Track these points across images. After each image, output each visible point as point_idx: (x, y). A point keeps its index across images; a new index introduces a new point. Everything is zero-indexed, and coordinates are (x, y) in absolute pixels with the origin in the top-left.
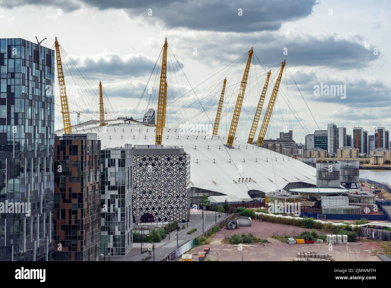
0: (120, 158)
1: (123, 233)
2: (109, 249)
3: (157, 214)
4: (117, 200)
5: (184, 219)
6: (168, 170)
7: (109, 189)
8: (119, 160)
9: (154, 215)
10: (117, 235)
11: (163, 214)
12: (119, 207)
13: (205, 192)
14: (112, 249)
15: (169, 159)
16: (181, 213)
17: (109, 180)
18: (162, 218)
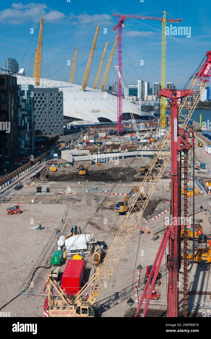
0: (28, 90)
1: (30, 139)
2: (22, 149)
3: (44, 130)
4: (26, 118)
5: (62, 133)
6: (51, 102)
7: (21, 111)
8: (27, 91)
9: (42, 131)
10: (27, 140)
11: (48, 130)
12: (28, 122)
13: (70, 119)
14: (24, 149)
15: (51, 95)
16: (60, 130)
17: (20, 104)
18: (48, 133)
